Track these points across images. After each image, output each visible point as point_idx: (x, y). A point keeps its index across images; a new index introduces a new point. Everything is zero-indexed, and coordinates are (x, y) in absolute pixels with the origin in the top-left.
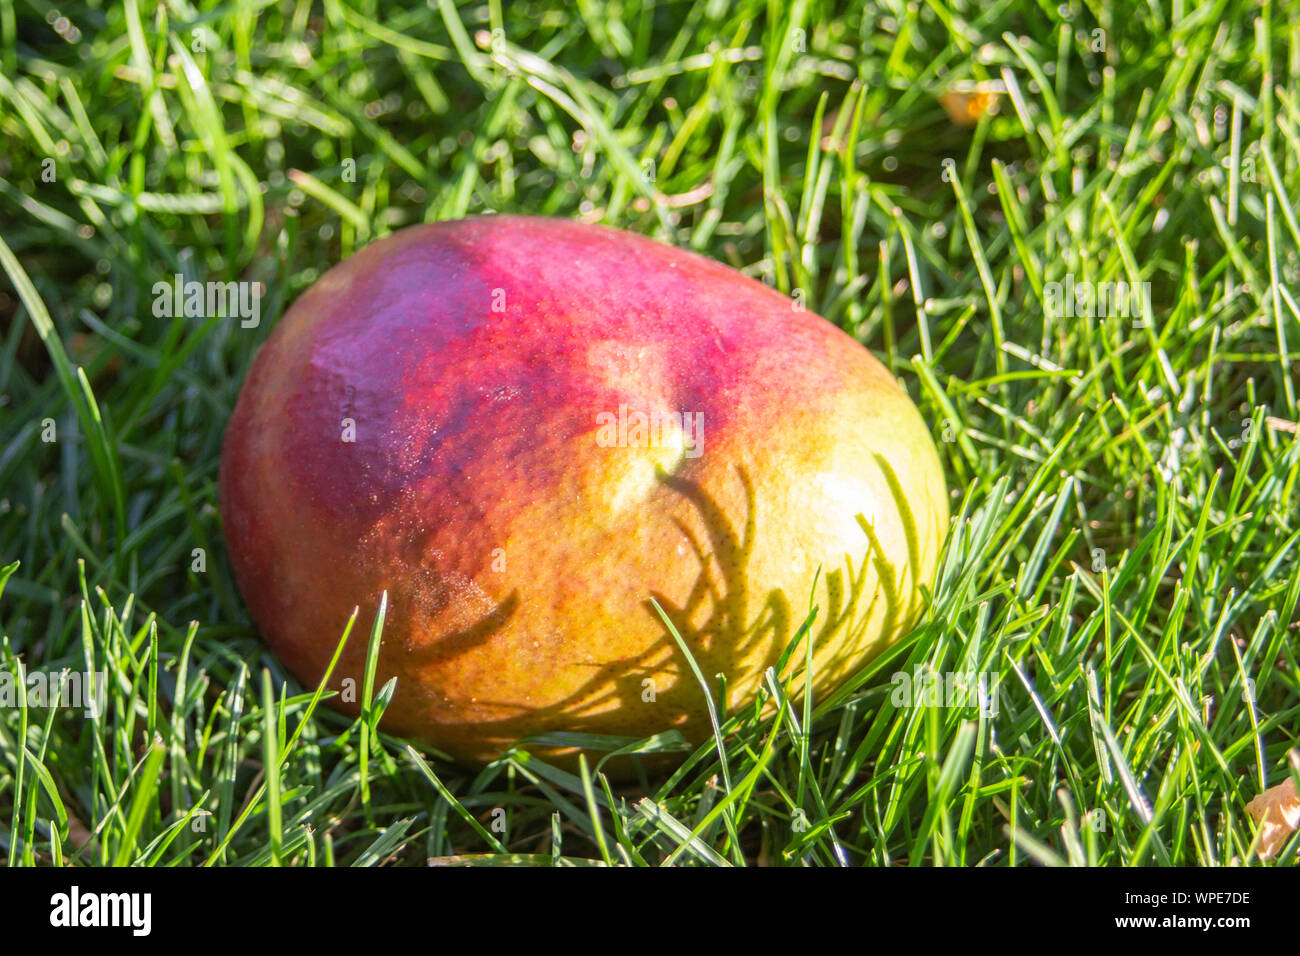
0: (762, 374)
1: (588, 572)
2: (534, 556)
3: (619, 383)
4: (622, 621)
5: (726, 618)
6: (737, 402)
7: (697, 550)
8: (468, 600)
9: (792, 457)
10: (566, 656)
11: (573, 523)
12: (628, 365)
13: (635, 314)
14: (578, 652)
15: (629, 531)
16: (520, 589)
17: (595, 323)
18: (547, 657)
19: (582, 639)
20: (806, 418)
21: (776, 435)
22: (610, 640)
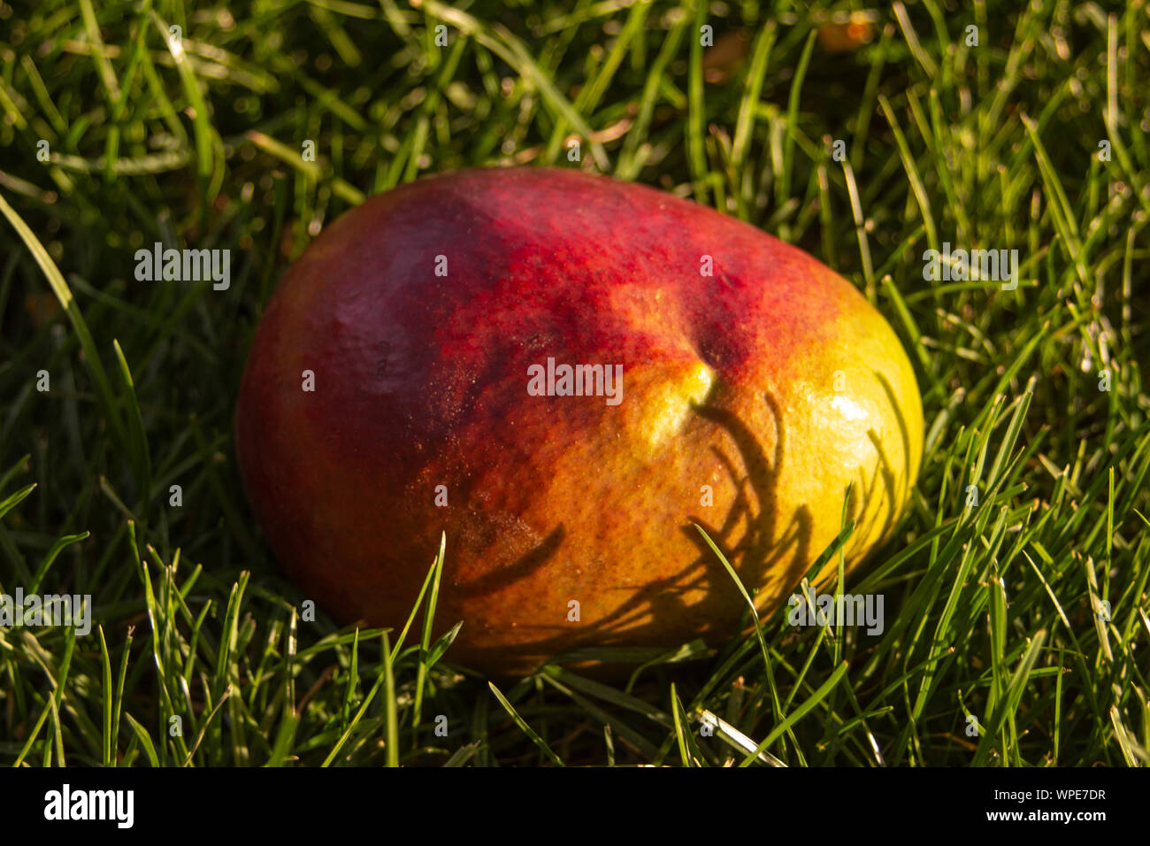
0: (770, 307)
1: (628, 504)
2: (578, 492)
3: (644, 325)
4: (660, 545)
5: (757, 535)
6: (754, 336)
7: (733, 474)
8: (514, 536)
9: (811, 384)
10: (606, 581)
11: (614, 459)
12: (649, 308)
13: (644, 258)
14: (618, 576)
15: (666, 461)
16: (565, 522)
17: (611, 268)
18: (588, 583)
19: (622, 564)
20: (817, 345)
21: (794, 364)
22: (648, 563)
